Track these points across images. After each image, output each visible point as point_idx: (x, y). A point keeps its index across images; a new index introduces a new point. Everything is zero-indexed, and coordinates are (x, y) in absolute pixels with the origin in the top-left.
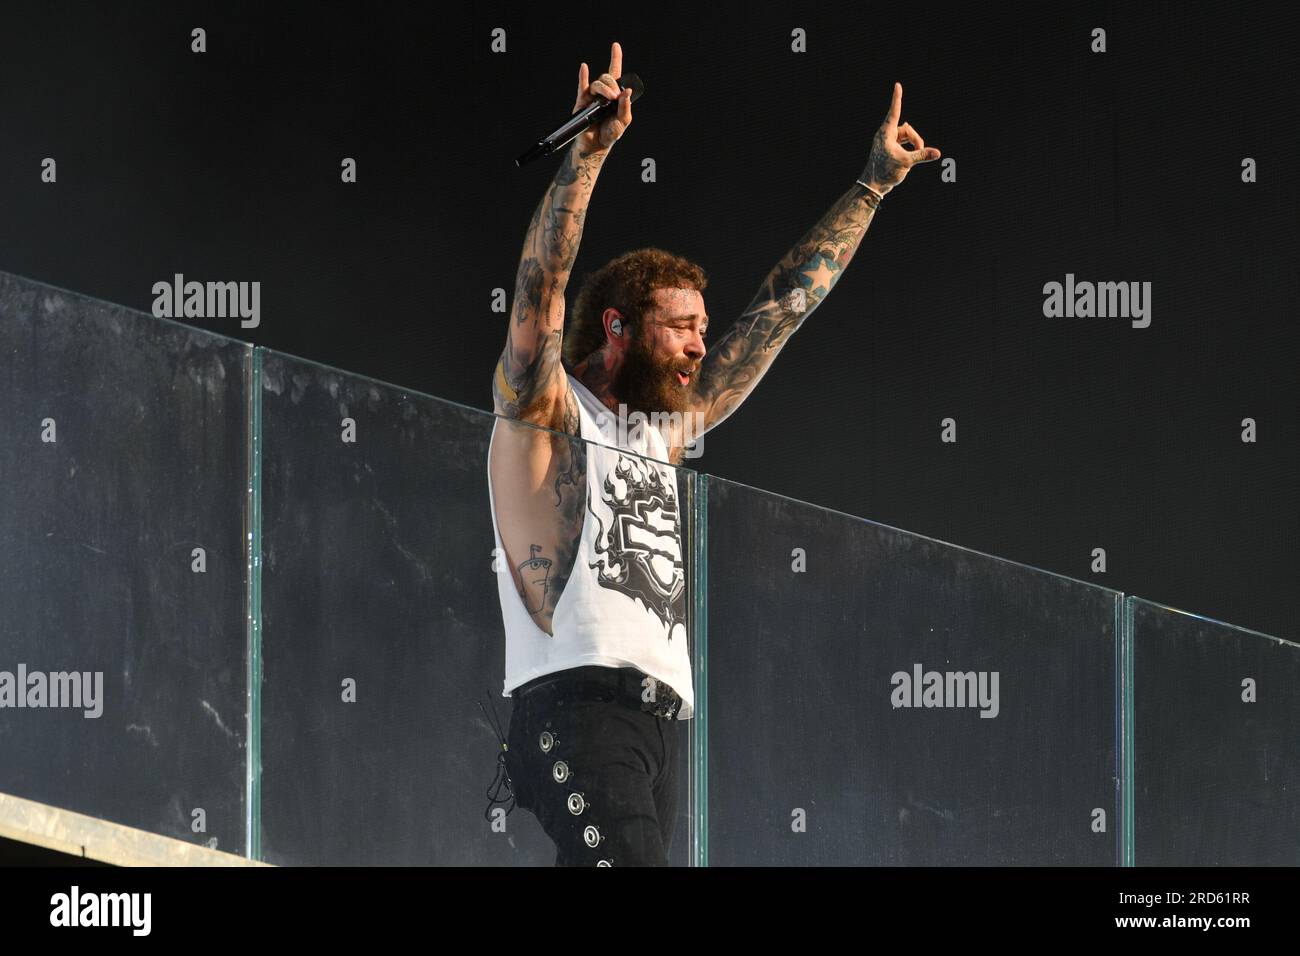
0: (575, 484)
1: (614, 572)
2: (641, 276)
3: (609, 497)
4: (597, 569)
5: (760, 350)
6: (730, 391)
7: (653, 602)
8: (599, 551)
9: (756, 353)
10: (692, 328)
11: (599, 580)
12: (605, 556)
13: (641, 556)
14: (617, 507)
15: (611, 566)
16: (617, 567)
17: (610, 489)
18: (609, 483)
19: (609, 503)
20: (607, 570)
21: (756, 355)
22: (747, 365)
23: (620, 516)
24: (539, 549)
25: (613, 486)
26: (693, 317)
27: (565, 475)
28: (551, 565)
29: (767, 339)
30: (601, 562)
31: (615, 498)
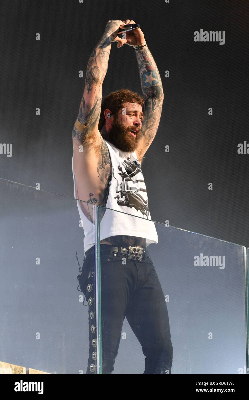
0: (104, 168)
1: (123, 199)
2: (119, 97)
3: (120, 172)
4: (117, 199)
5: (151, 112)
6: (148, 130)
7: (139, 207)
8: (117, 192)
9: (150, 114)
10: (136, 115)
11: (118, 203)
12: (119, 194)
13: (133, 192)
14: (123, 175)
15: (122, 197)
16: (124, 197)
17: (120, 169)
18: (120, 167)
19: (120, 174)
20: (121, 199)
21: (151, 114)
22: (149, 119)
23: (124, 178)
24: (93, 195)
25: (121, 168)
26: (136, 112)
27: (100, 165)
28: (97, 201)
29: (152, 108)
30: (118, 196)
31: (122, 172)
